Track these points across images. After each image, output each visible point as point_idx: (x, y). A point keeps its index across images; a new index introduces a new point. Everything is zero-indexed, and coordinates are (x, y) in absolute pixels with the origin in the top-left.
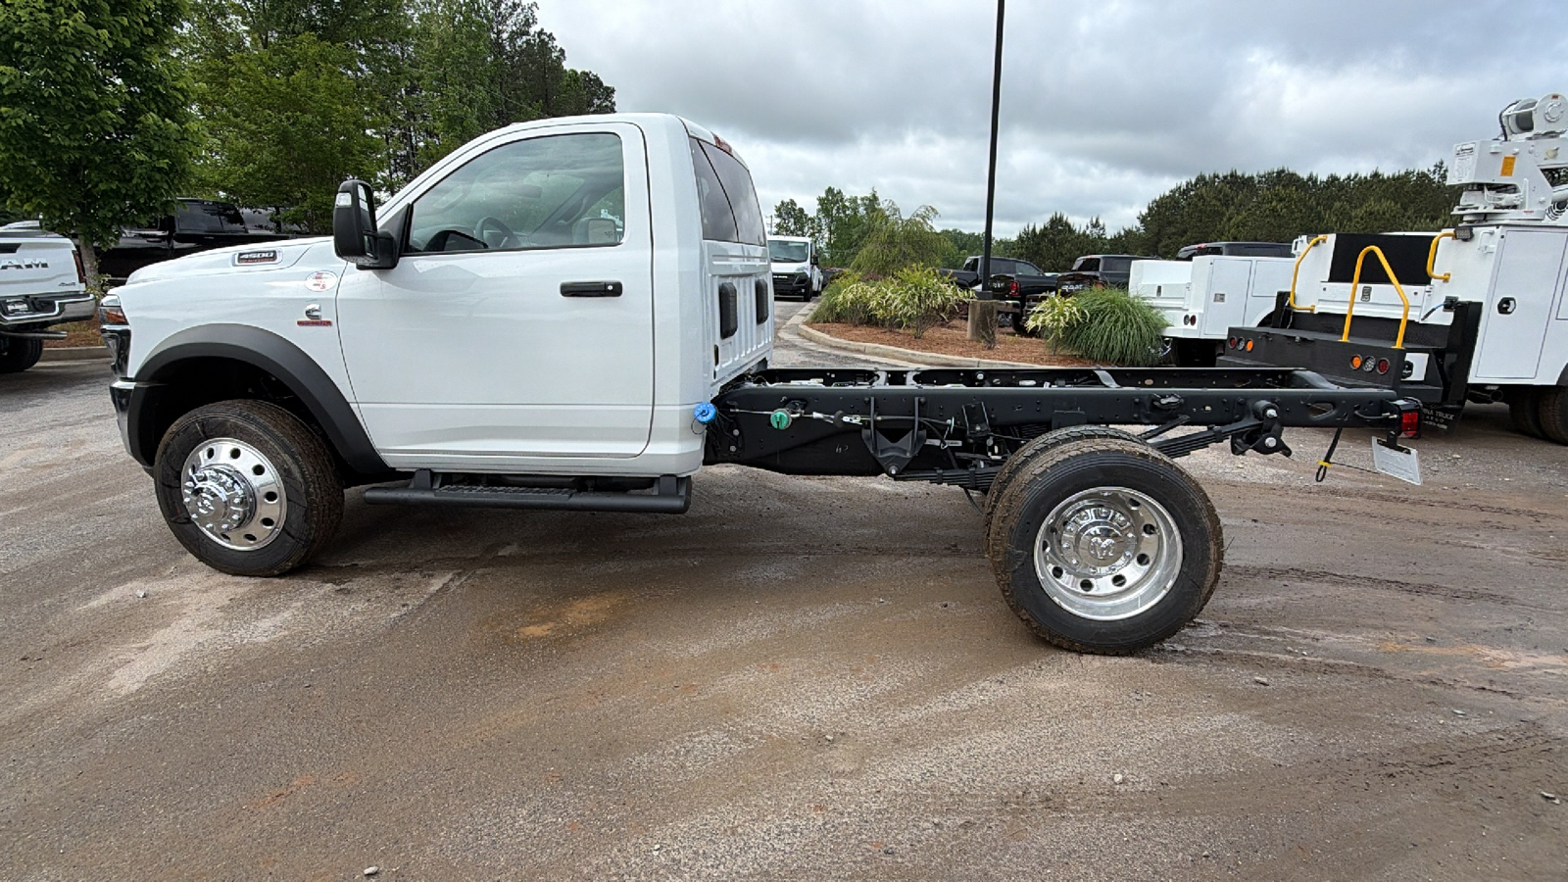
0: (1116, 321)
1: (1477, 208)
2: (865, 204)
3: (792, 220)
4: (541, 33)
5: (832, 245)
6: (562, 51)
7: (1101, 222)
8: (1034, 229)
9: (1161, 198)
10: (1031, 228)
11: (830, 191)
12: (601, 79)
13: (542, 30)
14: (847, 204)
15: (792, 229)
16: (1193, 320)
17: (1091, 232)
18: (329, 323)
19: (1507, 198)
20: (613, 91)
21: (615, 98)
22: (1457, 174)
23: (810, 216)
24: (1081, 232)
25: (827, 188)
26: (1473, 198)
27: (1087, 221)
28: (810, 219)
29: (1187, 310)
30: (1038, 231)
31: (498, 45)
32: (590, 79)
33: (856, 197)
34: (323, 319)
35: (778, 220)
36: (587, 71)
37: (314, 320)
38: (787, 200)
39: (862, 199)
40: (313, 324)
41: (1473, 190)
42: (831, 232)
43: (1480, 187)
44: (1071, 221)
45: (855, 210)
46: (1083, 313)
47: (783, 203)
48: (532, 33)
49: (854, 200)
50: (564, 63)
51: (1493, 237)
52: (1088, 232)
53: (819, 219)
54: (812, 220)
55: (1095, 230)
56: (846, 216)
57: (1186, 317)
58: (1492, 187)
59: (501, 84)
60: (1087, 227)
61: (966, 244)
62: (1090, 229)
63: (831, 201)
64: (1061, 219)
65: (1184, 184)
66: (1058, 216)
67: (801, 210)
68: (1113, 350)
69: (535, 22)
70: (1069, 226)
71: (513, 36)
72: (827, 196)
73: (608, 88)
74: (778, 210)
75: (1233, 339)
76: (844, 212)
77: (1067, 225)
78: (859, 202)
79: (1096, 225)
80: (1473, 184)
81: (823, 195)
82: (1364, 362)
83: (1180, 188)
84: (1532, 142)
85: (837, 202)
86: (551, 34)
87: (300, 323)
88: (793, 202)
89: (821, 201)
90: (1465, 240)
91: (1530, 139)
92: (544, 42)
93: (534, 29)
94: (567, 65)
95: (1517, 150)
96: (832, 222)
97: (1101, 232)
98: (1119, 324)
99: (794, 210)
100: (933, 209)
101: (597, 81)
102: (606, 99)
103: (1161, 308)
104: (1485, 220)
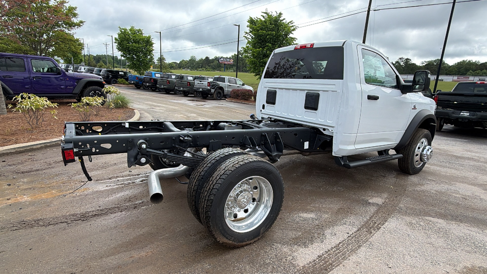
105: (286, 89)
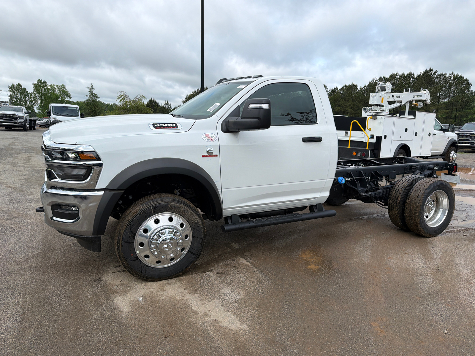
1: (377, 111)
2: (58, 88)
3: (19, 94)
5: (43, 107)
7: (169, 103)
9: (189, 95)
11: (39, 81)
14: (49, 87)
15: (19, 98)
17: (166, 106)
18: (217, 156)
19: (382, 108)
22: (372, 101)
25: (38, 79)
26: (375, 108)
28: (30, 93)
34: (213, 154)
35: (11, 93)
37: (210, 154)
38: (16, 84)
39: (57, 86)
40: (210, 156)
41: (375, 106)
42: (42, 101)
43: (377, 105)
44: (158, 101)
45: (54, 90)
47: (14, 85)
49: (53, 86)
51: (382, 119)
53: (35, 94)
54: (31, 94)
55: (167, 106)
56: (49, 93)
58: (380, 105)
62: (165, 105)
63: (40, 86)
64: (154, 100)
65: (197, 90)
66: (152, 99)
67: (25, 89)
72: (38, 83)
74: (11, 88)
76: (48, 92)
77: (156, 103)
78: (55, 87)
79: (167, 104)
80: (375, 104)
81: (36, 83)
82: (357, 154)
83: (196, 91)
84: (385, 94)
85: (44, 86)
87: (203, 156)
88: (19, 85)
89: (35, 85)
90: (374, 119)
91: (385, 93)
95: (384, 96)
96: (41, 96)
97: (170, 106)
99: (20, 89)
100: (144, 97)
104: (378, 114)
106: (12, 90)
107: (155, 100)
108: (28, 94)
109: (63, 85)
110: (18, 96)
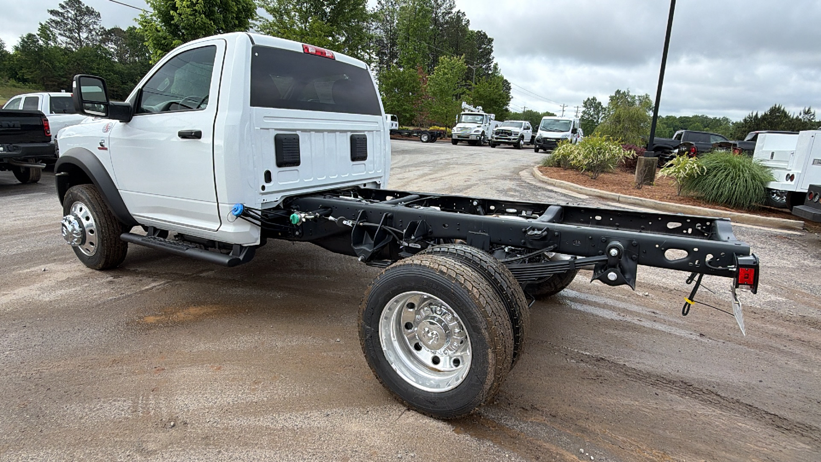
0: (727, 175)
2: (640, 99)
3: (592, 109)
4: (459, 12)
6: (468, 21)
7: (812, 111)
8: (757, 114)
10: (754, 114)
12: (487, 34)
13: (459, 10)
14: (629, 99)
15: (592, 114)
16: (791, 178)
17: (803, 117)
20: (492, 40)
21: (493, 44)
23: (604, 106)
24: (795, 117)
25: (616, 90)
27: (801, 109)
28: (604, 108)
29: (790, 170)
30: (759, 116)
31: (435, 21)
32: (481, 34)
33: (635, 96)
35: (584, 109)
36: (480, 30)
38: (591, 98)
39: (639, 97)
45: (634, 102)
46: (703, 169)
47: (588, 99)
48: (454, 12)
49: (633, 97)
50: (469, 27)
52: (800, 117)
53: (609, 108)
55: (807, 116)
57: (788, 175)
59: (435, 40)
60: (800, 114)
61: (709, 124)
62: (802, 115)
63: (618, 98)
64: (779, 108)
66: (777, 106)
67: (599, 103)
68: (722, 194)
69: (455, 7)
70: (785, 113)
71: (444, 14)
72: (616, 95)
73: (490, 39)
74: (585, 103)
75: (811, 193)
78: (637, 98)
85: (622, 99)
86: (464, 13)
88: (594, 99)
89: (612, 98)
92: (459, 17)
93: (454, 11)
94: (471, 28)
97: (812, 117)
98: (729, 177)
99: (595, 103)
101: (485, 35)
102: (488, 45)
103: (773, 168)
105: (317, 131)
106: (586, 105)
107: (782, 108)
108: (602, 108)
109: (646, 95)
110: (591, 111)
